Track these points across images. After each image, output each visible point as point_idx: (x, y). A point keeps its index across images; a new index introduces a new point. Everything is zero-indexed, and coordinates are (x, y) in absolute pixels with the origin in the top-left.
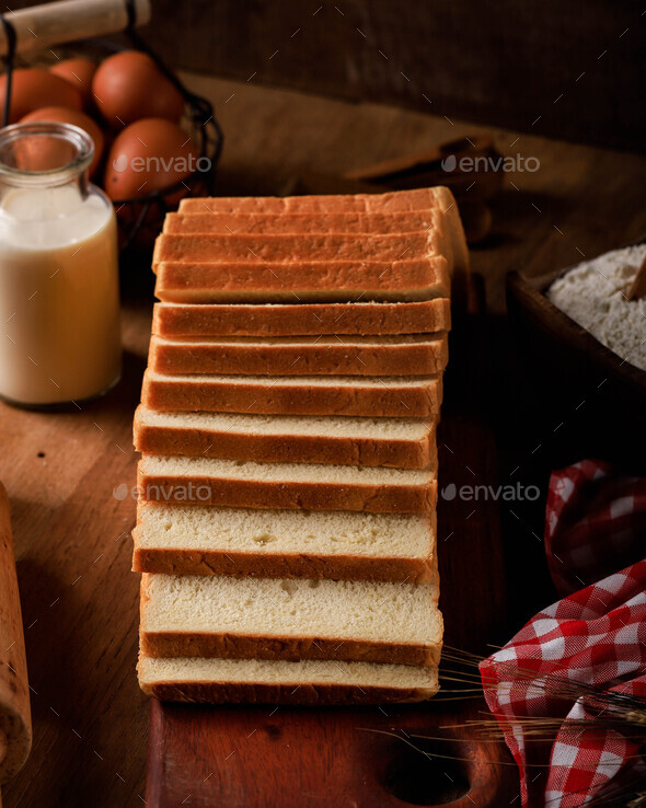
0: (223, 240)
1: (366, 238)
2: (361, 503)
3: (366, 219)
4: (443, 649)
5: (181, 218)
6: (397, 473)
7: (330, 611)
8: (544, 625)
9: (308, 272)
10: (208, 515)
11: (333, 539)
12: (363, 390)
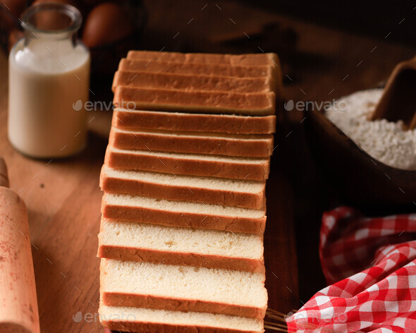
0: (153, 76)
1: (232, 79)
2: (224, 226)
3: (231, 69)
4: (267, 311)
5: (129, 62)
6: (244, 211)
7: (206, 286)
8: (322, 299)
9: (200, 97)
10: (139, 228)
11: (208, 246)
12: (228, 164)
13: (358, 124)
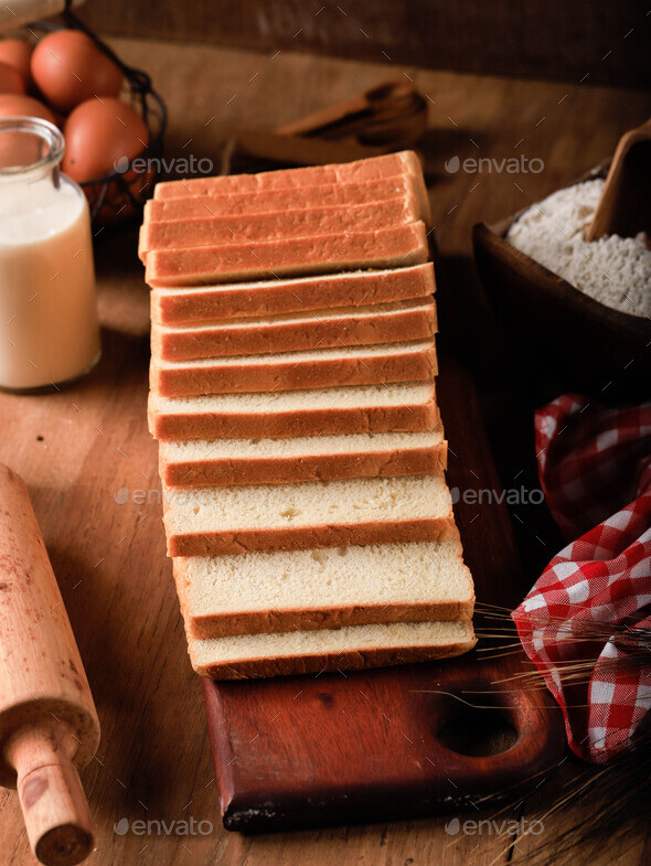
0: (207, 223)
1: (345, 209)
2: (377, 469)
3: (340, 190)
4: (476, 607)
5: (162, 204)
6: (407, 437)
7: (363, 577)
8: (564, 569)
9: (294, 248)
10: (232, 494)
11: (356, 507)
12: (365, 360)
13: (570, 250)
